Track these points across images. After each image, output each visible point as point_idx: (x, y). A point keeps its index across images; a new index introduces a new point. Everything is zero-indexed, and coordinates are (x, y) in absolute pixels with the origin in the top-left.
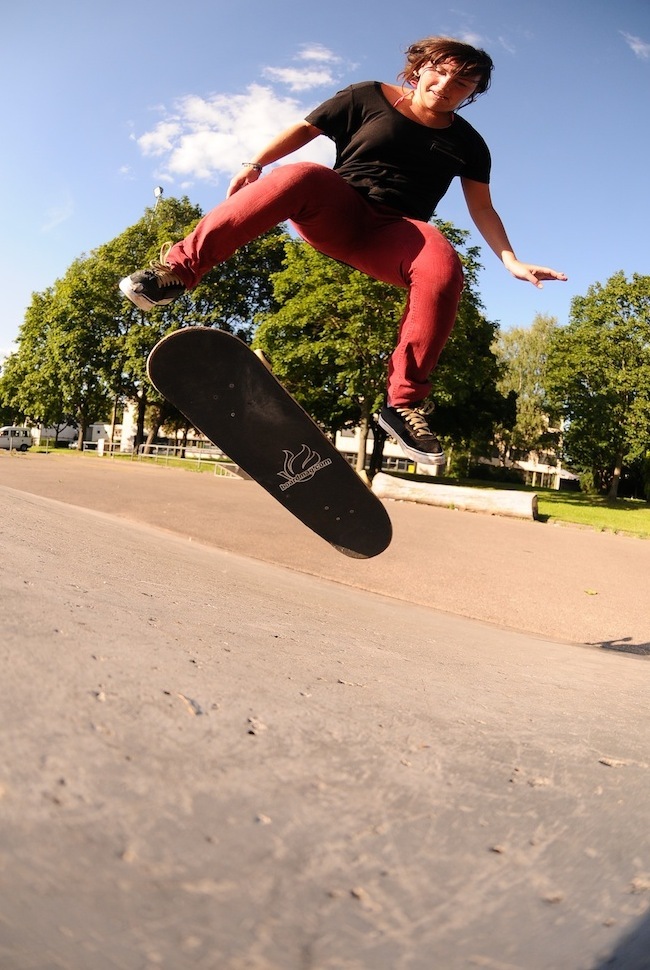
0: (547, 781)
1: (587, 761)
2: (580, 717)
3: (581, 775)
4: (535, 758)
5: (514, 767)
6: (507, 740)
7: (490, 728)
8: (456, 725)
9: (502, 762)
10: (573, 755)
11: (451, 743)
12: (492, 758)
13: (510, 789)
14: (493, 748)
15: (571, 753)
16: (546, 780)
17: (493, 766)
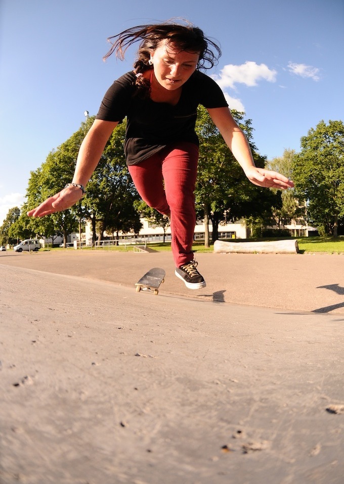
0: (266, 445)
1: (315, 411)
2: (319, 365)
3: (304, 431)
4: (266, 415)
5: (238, 428)
6: (249, 397)
7: (239, 386)
8: (210, 385)
9: (229, 422)
10: (305, 406)
11: (191, 404)
12: (222, 420)
13: (216, 459)
14: (229, 406)
15: (303, 404)
16: (265, 442)
17: (216, 429)
